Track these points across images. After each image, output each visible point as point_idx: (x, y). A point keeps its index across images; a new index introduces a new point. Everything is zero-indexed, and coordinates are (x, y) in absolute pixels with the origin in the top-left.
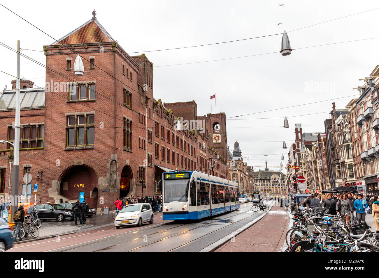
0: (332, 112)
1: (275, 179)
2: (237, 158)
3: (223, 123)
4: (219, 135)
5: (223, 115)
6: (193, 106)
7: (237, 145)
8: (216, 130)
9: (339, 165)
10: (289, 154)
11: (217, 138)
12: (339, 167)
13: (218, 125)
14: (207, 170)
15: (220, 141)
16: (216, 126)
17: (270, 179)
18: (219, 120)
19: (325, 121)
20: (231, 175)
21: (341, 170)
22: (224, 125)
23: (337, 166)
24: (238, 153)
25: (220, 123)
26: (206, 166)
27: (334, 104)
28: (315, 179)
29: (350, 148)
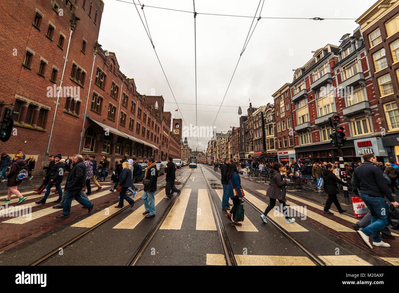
0: (249, 109)
1: (200, 155)
2: (186, 144)
3: (181, 124)
4: (178, 130)
5: (181, 120)
6: (161, 99)
7: (186, 138)
8: (176, 127)
9: (253, 142)
10: (209, 143)
11: (177, 131)
12: (252, 144)
13: (178, 125)
14: (168, 145)
15: (178, 133)
16: (176, 126)
17: (198, 155)
18: (179, 122)
19: (240, 118)
20: (182, 152)
21: (254, 145)
22: (181, 125)
23: (251, 143)
24: (186, 142)
25: (179, 124)
26: (167, 142)
27: (250, 104)
28: (225, 153)
29: (273, 127)
